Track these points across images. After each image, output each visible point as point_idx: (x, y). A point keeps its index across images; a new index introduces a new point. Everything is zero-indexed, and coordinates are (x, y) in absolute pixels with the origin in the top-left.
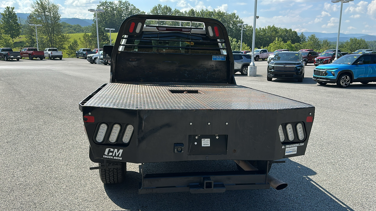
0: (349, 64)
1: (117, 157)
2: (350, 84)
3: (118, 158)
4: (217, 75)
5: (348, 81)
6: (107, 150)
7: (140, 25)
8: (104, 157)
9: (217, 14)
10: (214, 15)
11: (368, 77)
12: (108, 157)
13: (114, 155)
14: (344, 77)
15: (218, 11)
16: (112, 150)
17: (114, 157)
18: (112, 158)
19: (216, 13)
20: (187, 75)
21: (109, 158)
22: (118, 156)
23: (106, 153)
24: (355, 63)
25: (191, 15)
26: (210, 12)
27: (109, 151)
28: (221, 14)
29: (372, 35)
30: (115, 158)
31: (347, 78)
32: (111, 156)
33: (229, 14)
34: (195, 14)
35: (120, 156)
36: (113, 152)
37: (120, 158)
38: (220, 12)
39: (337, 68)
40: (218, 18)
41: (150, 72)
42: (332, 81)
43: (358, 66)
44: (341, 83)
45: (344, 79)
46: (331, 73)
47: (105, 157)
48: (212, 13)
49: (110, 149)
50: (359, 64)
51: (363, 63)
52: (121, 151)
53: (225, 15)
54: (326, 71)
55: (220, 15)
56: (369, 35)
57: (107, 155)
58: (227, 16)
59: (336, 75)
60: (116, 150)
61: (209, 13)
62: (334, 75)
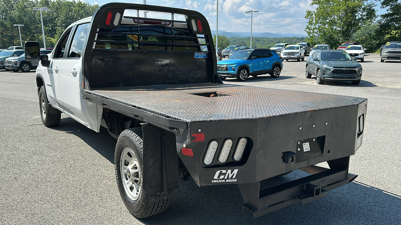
0: (245, 59)
1: (230, 179)
2: (248, 77)
3: (232, 180)
4: (200, 74)
5: (246, 75)
6: (218, 173)
7: (118, 15)
8: (212, 182)
9: (78, 5)
10: (73, 6)
11: (260, 71)
12: (218, 181)
13: (226, 178)
14: (242, 71)
15: (78, 1)
16: (224, 171)
17: (226, 179)
18: (224, 181)
19: (76, 4)
20: (170, 75)
21: (220, 182)
22: (232, 178)
23: (216, 177)
24: (250, 58)
25: (45, 4)
26: (69, 3)
27: (221, 174)
28: (82, 5)
29: (228, 31)
30: (227, 181)
31: (245, 72)
32: (222, 179)
33: (92, 5)
34: (49, 4)
35: (234, 177)
36: (225, 174)
37: (235, 180)
38: (81, 3)
39: (237, 64)
40: (80, 9)
41: (130, 73)
42: (233, 76)
43: (252, 61)
44: (241, 77)
45: (243, 73)
46: (232, 68)
47: (214, 182)
48: (72, 3)
49: (222, 171)
50: (253, 59)
51: (256, 58)
52: (236, 171)
53: (87, 7)
54: (227, 67)
55: (81, 7)
56: (226, 32)
57: (217, 180)
58: (90, 7)
59: (236, 70)
60: (229, 171)
61: (67, 4)
62: (234, 70)
